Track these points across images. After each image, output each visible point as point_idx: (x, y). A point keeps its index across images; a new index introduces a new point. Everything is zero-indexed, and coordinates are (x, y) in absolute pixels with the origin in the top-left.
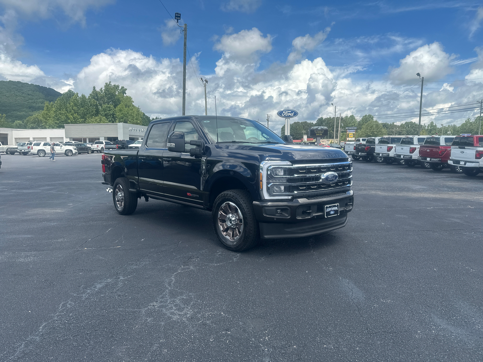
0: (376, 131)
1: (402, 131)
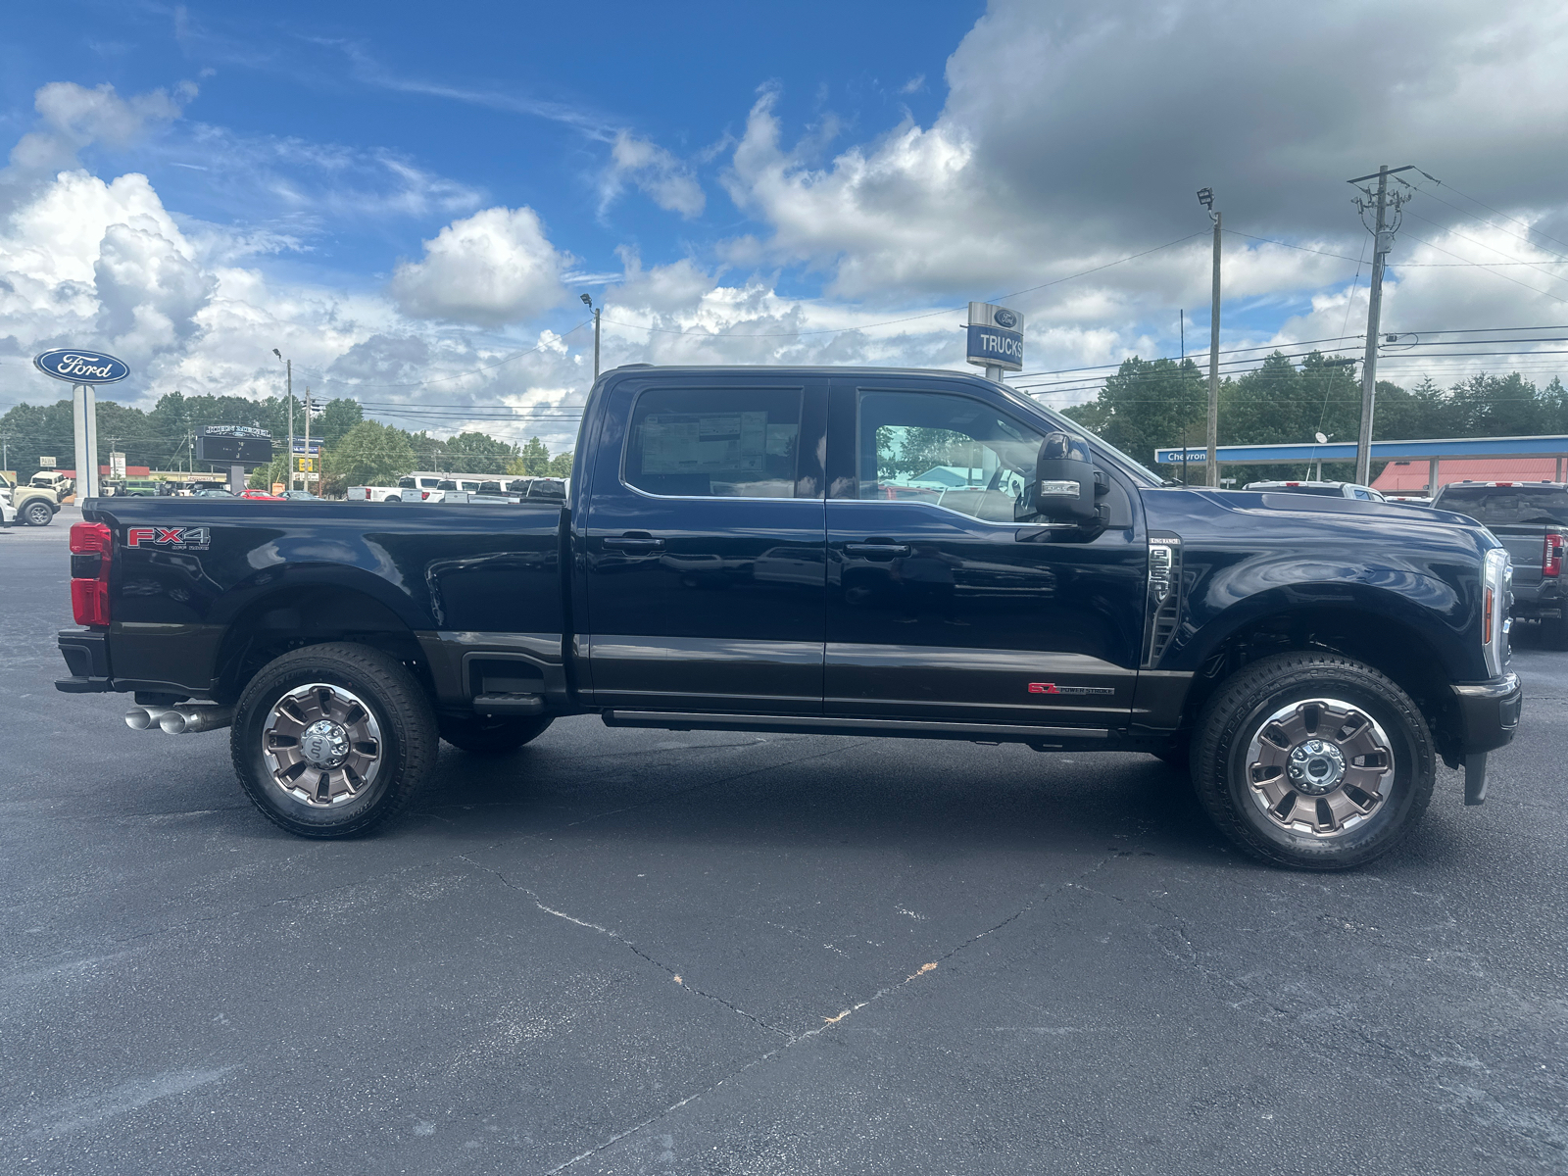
0: (390, 457)
1: (453, 458)
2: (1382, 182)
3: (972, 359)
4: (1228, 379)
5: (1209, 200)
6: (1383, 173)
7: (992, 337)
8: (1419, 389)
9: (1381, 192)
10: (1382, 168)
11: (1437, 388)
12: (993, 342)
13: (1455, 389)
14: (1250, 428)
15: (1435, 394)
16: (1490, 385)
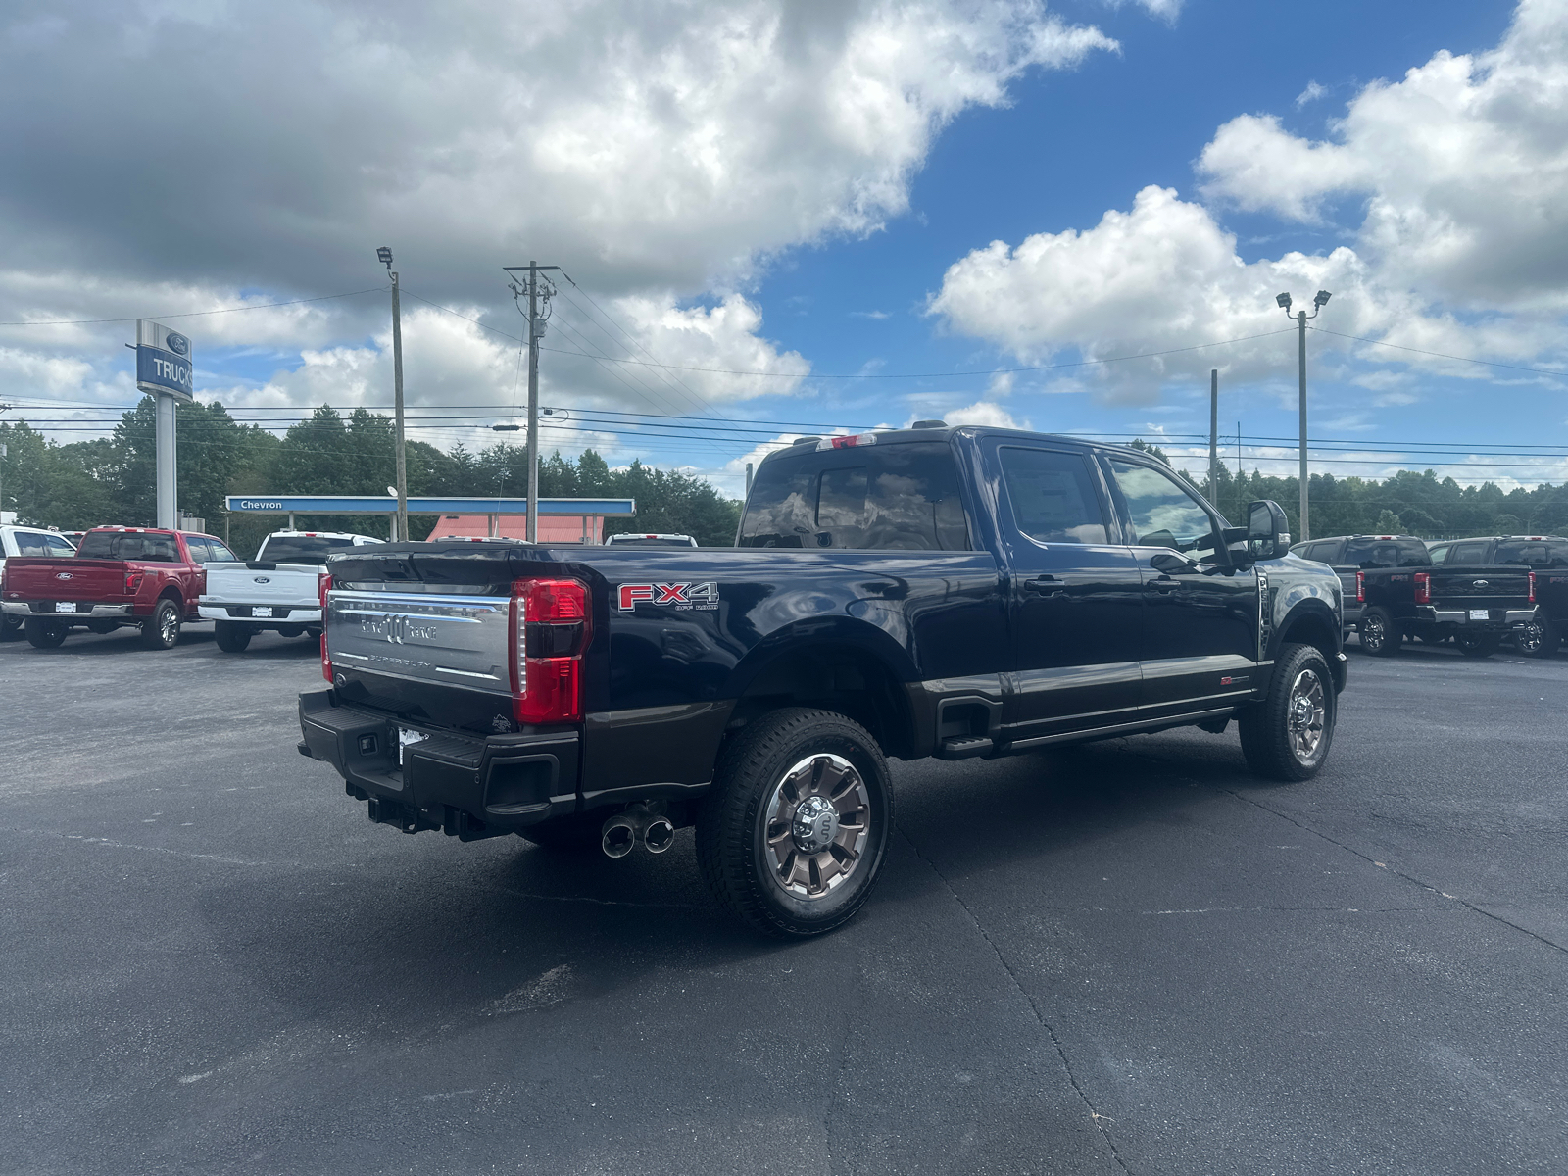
2: (533, 275)
3: (144, 384)
4: (256, 426)
5: (389, 259)
6: (533, 268)
7: (165, 363)
8: (454, 452)
9: (533, 283)
10: (533, 263)
11: (468, 452)
12: (166, 368)
13: (483, 454)
14: (305, 479)
15: (467, 457)
16: (509, 453)
